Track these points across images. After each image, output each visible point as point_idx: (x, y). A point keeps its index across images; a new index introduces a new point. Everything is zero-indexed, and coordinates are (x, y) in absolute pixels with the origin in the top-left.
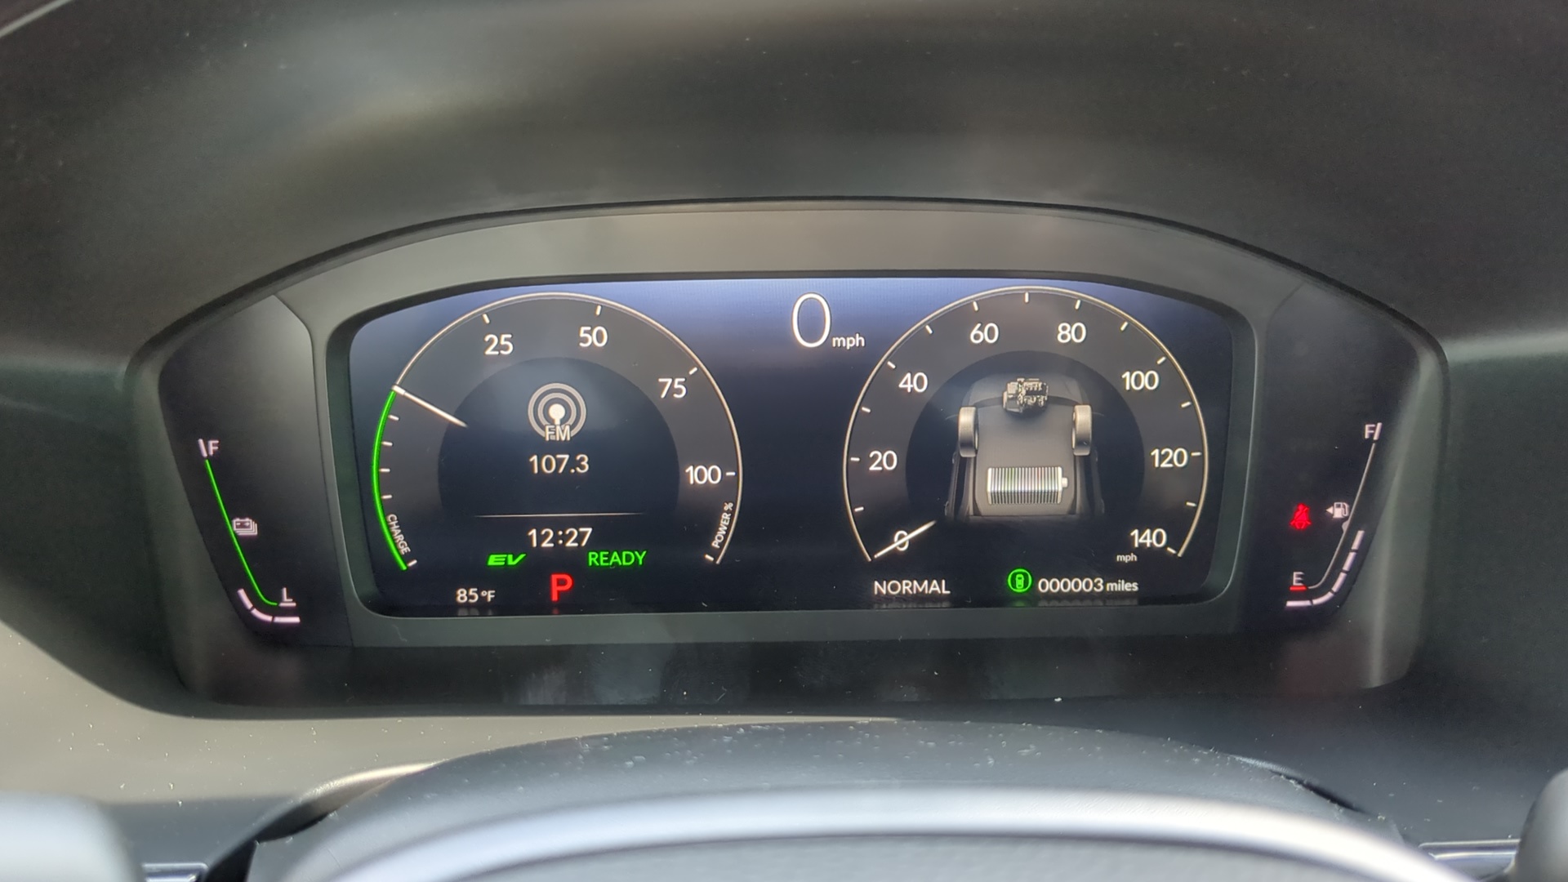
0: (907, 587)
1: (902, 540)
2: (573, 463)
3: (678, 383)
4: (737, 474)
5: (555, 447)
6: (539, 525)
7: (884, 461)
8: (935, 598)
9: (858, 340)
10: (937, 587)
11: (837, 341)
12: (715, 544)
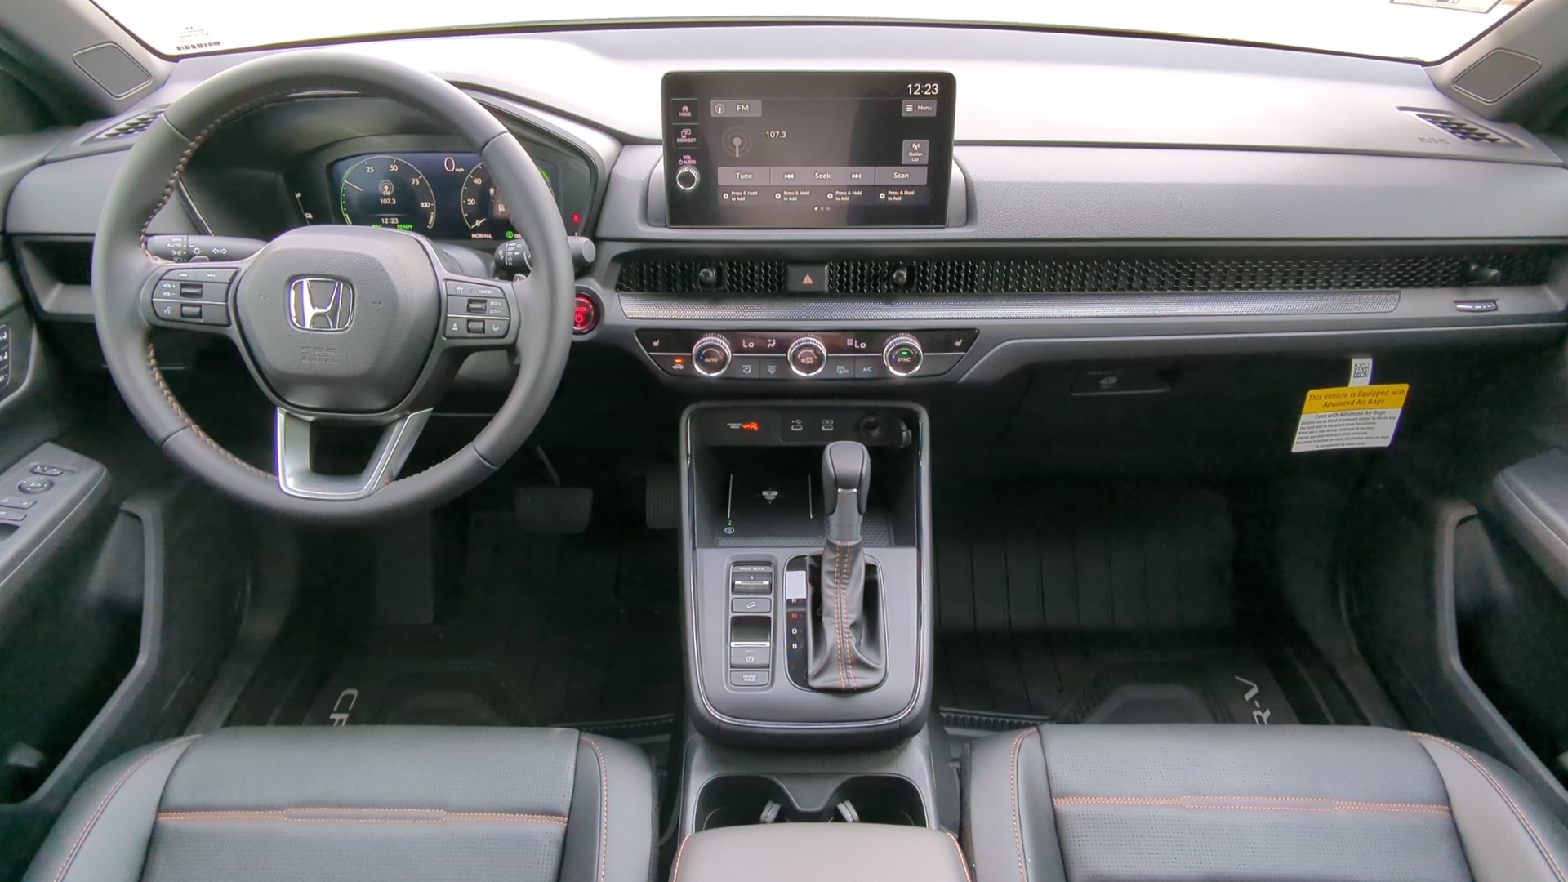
0: (481, 236)
1: (478, 223)
2: (392, 201)
3: (417, 180)
4: (434, 204)
5: (387, 197)
6: (384, 217)
7: (472, 202)
8: (488, 239)
9: (462, 170)
10: (489, 236)
11: (457, 170)
12: (430, 223)
